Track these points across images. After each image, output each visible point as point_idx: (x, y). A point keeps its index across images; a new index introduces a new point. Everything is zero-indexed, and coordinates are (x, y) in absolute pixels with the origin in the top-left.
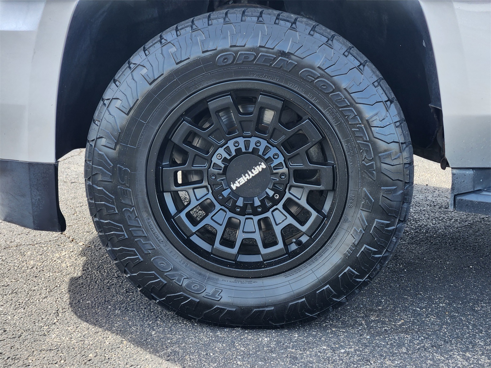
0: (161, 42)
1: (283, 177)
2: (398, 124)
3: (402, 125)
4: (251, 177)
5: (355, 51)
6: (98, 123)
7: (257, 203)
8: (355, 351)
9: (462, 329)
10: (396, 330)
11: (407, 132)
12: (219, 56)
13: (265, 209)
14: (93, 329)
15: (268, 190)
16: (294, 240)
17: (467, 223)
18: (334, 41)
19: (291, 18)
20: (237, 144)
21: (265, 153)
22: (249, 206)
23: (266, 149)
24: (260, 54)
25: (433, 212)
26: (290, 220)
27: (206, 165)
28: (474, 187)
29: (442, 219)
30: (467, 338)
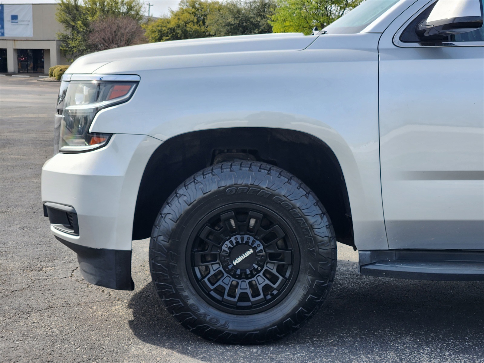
0: (195, 182)
1: (263, 257)
2: (328, 226)
3: (330, 227)
4: (244, 258)
5: (304, 185)
6: (159, 228)
7: (248, 272)
8: (306, 355)
9: (367, 344)
10: (329, 345)
11: (333, 231)
12: (228, 190)
13: (253, 276)
14: (154, 347)
15: (254, 265)
16: (270, 293)
17: (374, 285)
18: (292, 180)
19: (267, 167)
20: (236, 239)
21: (253, 244)
22: (243, 274)
23: (253, 242)
24: (251, 188)
25: (352, 279)
26: (267, 282)
27: (219, 251)
28: (371, 261)
29: (358, 283)
30: (369, 348)
